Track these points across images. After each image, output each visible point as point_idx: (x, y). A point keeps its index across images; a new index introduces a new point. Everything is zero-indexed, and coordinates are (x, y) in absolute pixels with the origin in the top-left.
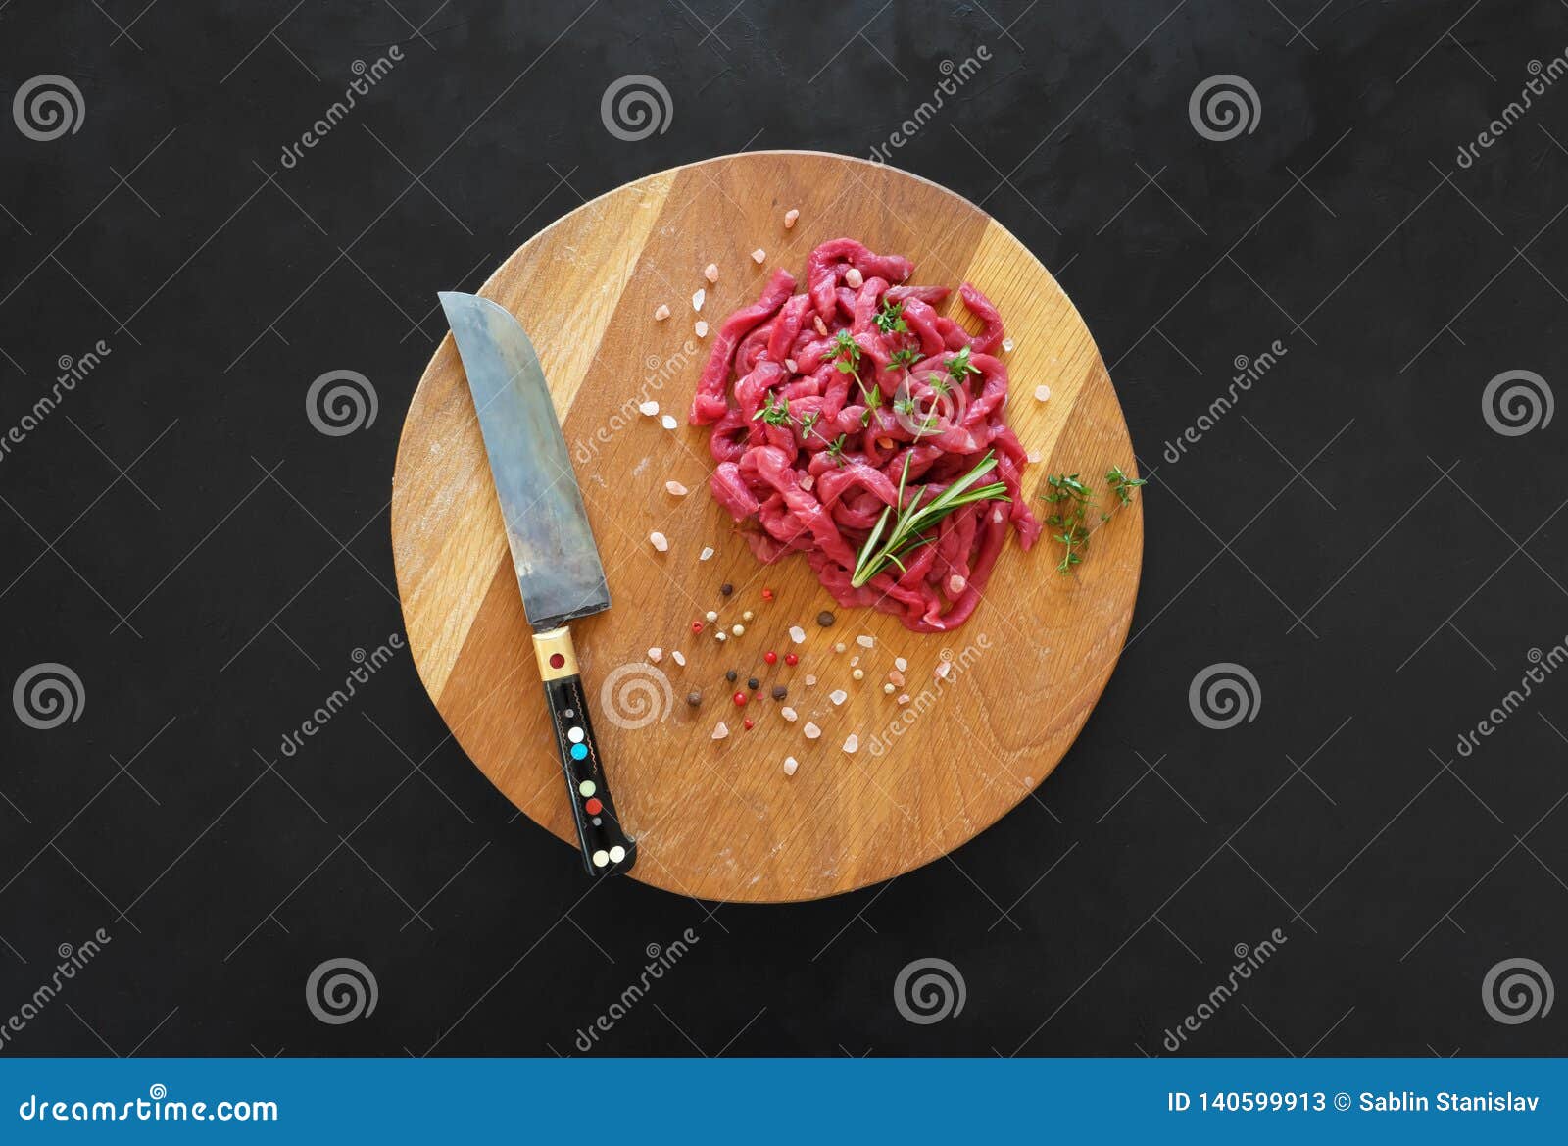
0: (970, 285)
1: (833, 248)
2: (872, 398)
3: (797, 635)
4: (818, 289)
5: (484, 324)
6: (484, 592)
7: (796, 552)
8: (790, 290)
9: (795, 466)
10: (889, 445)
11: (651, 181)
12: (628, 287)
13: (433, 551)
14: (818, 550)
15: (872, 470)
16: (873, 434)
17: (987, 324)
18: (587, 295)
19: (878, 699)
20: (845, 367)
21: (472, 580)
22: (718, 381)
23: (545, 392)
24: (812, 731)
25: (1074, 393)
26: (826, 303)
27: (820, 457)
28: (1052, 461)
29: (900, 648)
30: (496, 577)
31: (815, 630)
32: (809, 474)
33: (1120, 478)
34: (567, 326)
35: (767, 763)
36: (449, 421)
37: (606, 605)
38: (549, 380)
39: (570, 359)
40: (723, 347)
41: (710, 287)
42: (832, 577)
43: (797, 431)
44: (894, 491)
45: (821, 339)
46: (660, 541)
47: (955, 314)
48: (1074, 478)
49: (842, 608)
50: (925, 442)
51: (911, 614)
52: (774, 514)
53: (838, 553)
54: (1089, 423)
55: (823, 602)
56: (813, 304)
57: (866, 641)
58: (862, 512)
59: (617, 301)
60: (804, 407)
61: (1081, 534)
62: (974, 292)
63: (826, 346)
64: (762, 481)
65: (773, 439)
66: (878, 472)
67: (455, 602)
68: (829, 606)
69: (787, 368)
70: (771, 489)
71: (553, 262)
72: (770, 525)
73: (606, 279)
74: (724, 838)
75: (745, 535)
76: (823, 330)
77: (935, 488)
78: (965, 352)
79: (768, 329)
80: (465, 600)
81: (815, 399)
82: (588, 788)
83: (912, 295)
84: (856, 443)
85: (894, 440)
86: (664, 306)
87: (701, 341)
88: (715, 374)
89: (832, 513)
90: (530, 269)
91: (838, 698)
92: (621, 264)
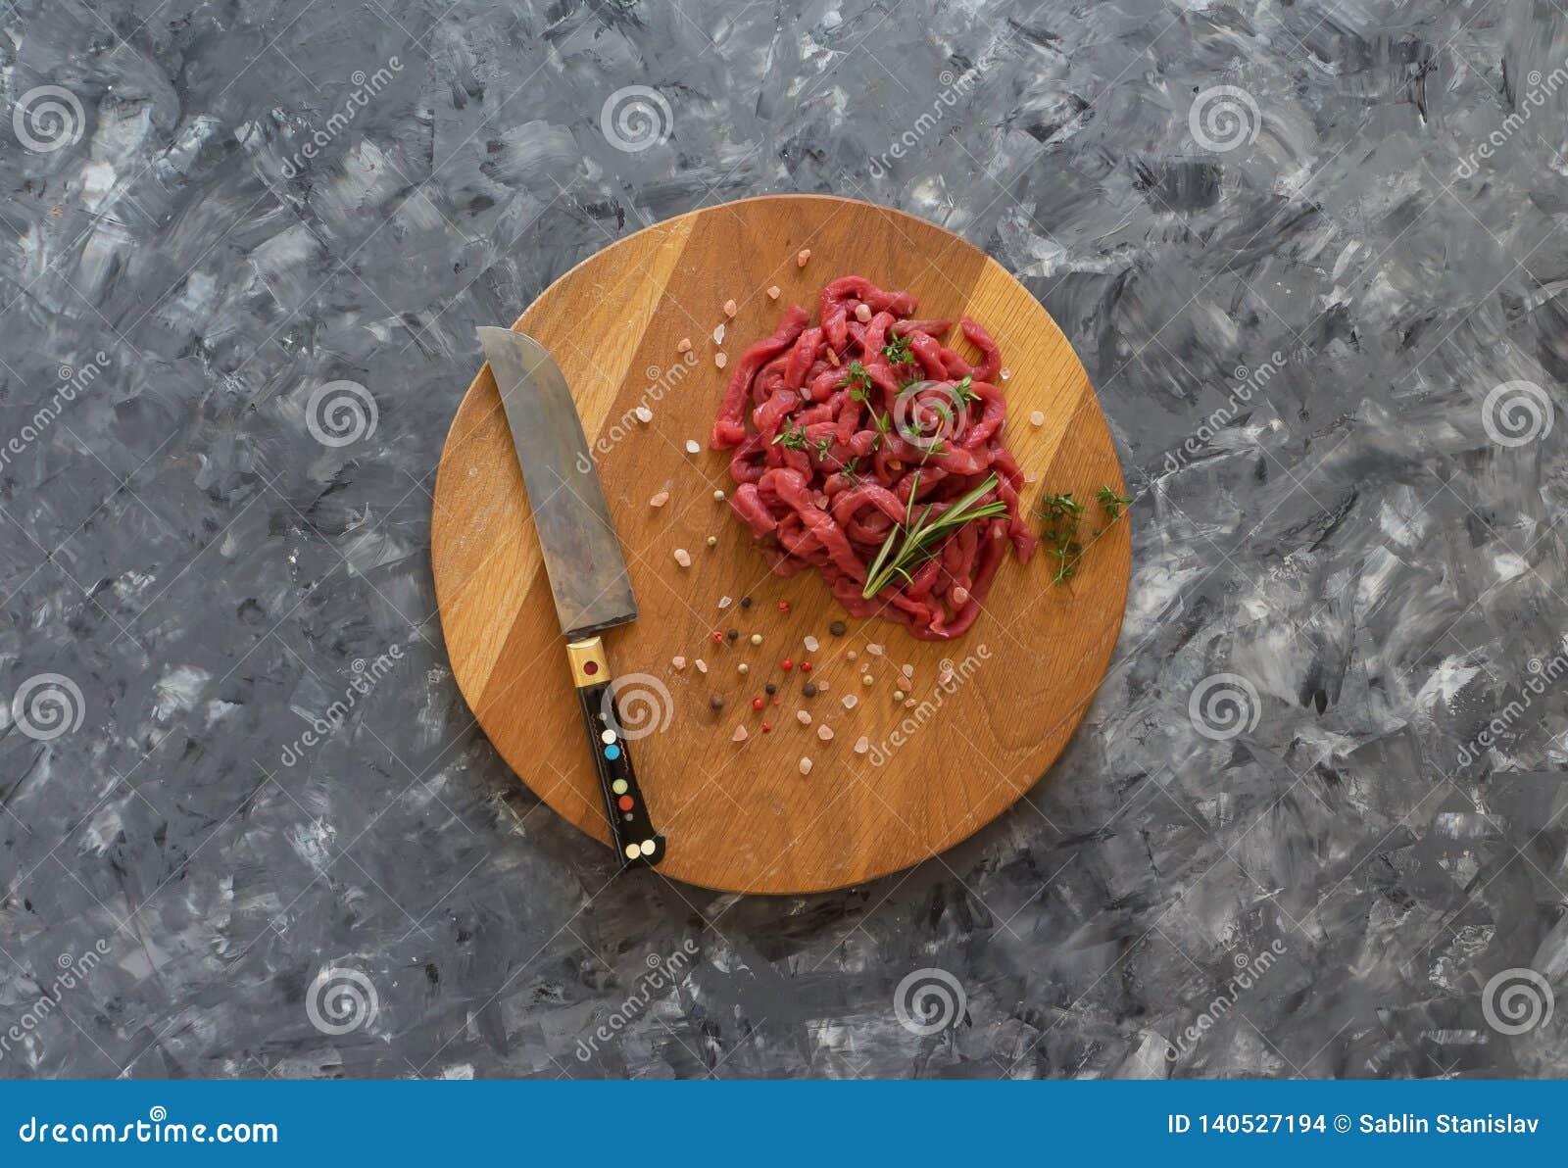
0: (970, 319)
1: (844, 285)
2: (882, 423)
3: (812, 644)
4: (830, 323)
5: (519, 356)
6: (519, 605)
7: (811, 566)
8: (803, 324)
9: (811, 486)
10: (897, 467)
11: (672, 223)
12: (652, 320)
13: (471, 566)
14: (832, 564)
15: (882, 490)
16: (883, 457)
17: (985, 355)
18: (614, 330)
19: (887, 703)
20: (858, 395)
21: (508, 593)
22: (738, 408)
23: (575, 418)
24: (825, 733)
25: (1067, 419)
26: (838, 336)
27: (834, 478)
28: (1046, 481)
29: (906, 656)
30: (530, 591)
31: (827, 640)
32: (824, 494)
33: (1110, 497)
34: (597, 357)
35: (784, 763)
36: (486, 447)
37: (634, 616)
38: (579, 407)
39: (598, 388)
40: (742, 378)
41: (729, 321)
42: (845, 590)
43: (811, 454)
44: (902, 508)
45: (834, 368)
46: (682, 555)
47: (955, 346)
48: (1067, 496)
49: (853, 617)
50: (931, 464)
51: (918, 623)
52: (791, 531)
53: (851, 567)
54: (1081, 446)
55: (835, 613)
56: (826, 337)
57: (875, 649)
58: (872, 529)
59: (643, 333)
60: (819, 431)
61: (1075, 549)
62: (974, 325)
63: (838, 376)
64: (780, 501)
65: (790, 462)
66: (888, 492)
67: (491, 615)
68: (841, 616)
69: (801, 395)
70: (788, 508)
71: (582, 299)
72: (787, 541)
73: (630, 315)
74: (744, 833)
75: (763, 552)
76: (835, 361)
77: (940, 506)
78: (967, 381)
79: (783, 361)
80: (501, 613)
81: (830, 424)
82: (620, 786)
83: (917, 328)
84: (868, 464)
85: (902, 462)
86: (686, 340)
87: (720, 371)
88: (735, 401)
89: (846, 530)
90: (562, 305)
91: (850, 702)
92: (646, 300)
